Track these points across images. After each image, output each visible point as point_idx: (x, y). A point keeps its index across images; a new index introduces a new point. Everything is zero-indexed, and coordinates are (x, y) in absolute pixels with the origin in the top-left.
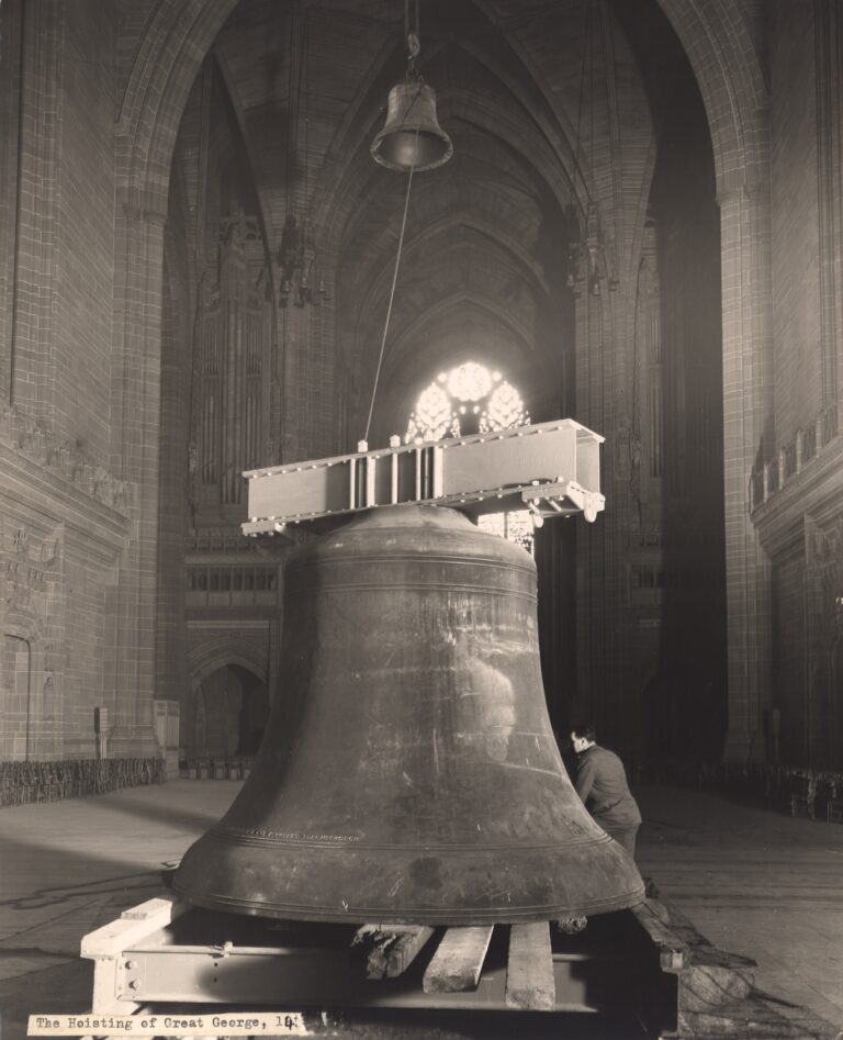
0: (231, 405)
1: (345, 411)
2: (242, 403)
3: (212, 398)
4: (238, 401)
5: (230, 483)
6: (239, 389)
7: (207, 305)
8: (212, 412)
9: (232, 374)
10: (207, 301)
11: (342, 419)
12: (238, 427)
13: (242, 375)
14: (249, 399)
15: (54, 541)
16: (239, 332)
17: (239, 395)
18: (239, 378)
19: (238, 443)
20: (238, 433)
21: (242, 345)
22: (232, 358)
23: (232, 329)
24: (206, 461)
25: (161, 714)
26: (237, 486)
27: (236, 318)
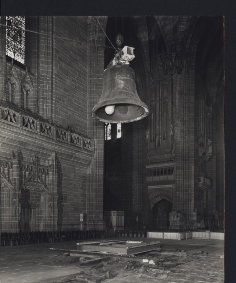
0: (158, 115)
1: (203, 112)
2: (161, 114)
3: (153, 114)
4: (160, 113)
5: (158, 141)
6: (160, 109)
7: (151, 84)
8: (153, 118)
9: (158, 105)
10: (151, 83)
11: (202, 115)
12: (160, 122)
13: (161, 105)
14: (164, 112)
15: (52, 159)
16: (160, 90)
17: (160, 112)
18: (160, 106)
19: (160, 128)
20: (160, 124)
21: (162, 95)
22: (158, 100)
23: (158, 90)
24: (151, 135)
25: (114, 215)
26: (160, 141)
27: (159, 86)
